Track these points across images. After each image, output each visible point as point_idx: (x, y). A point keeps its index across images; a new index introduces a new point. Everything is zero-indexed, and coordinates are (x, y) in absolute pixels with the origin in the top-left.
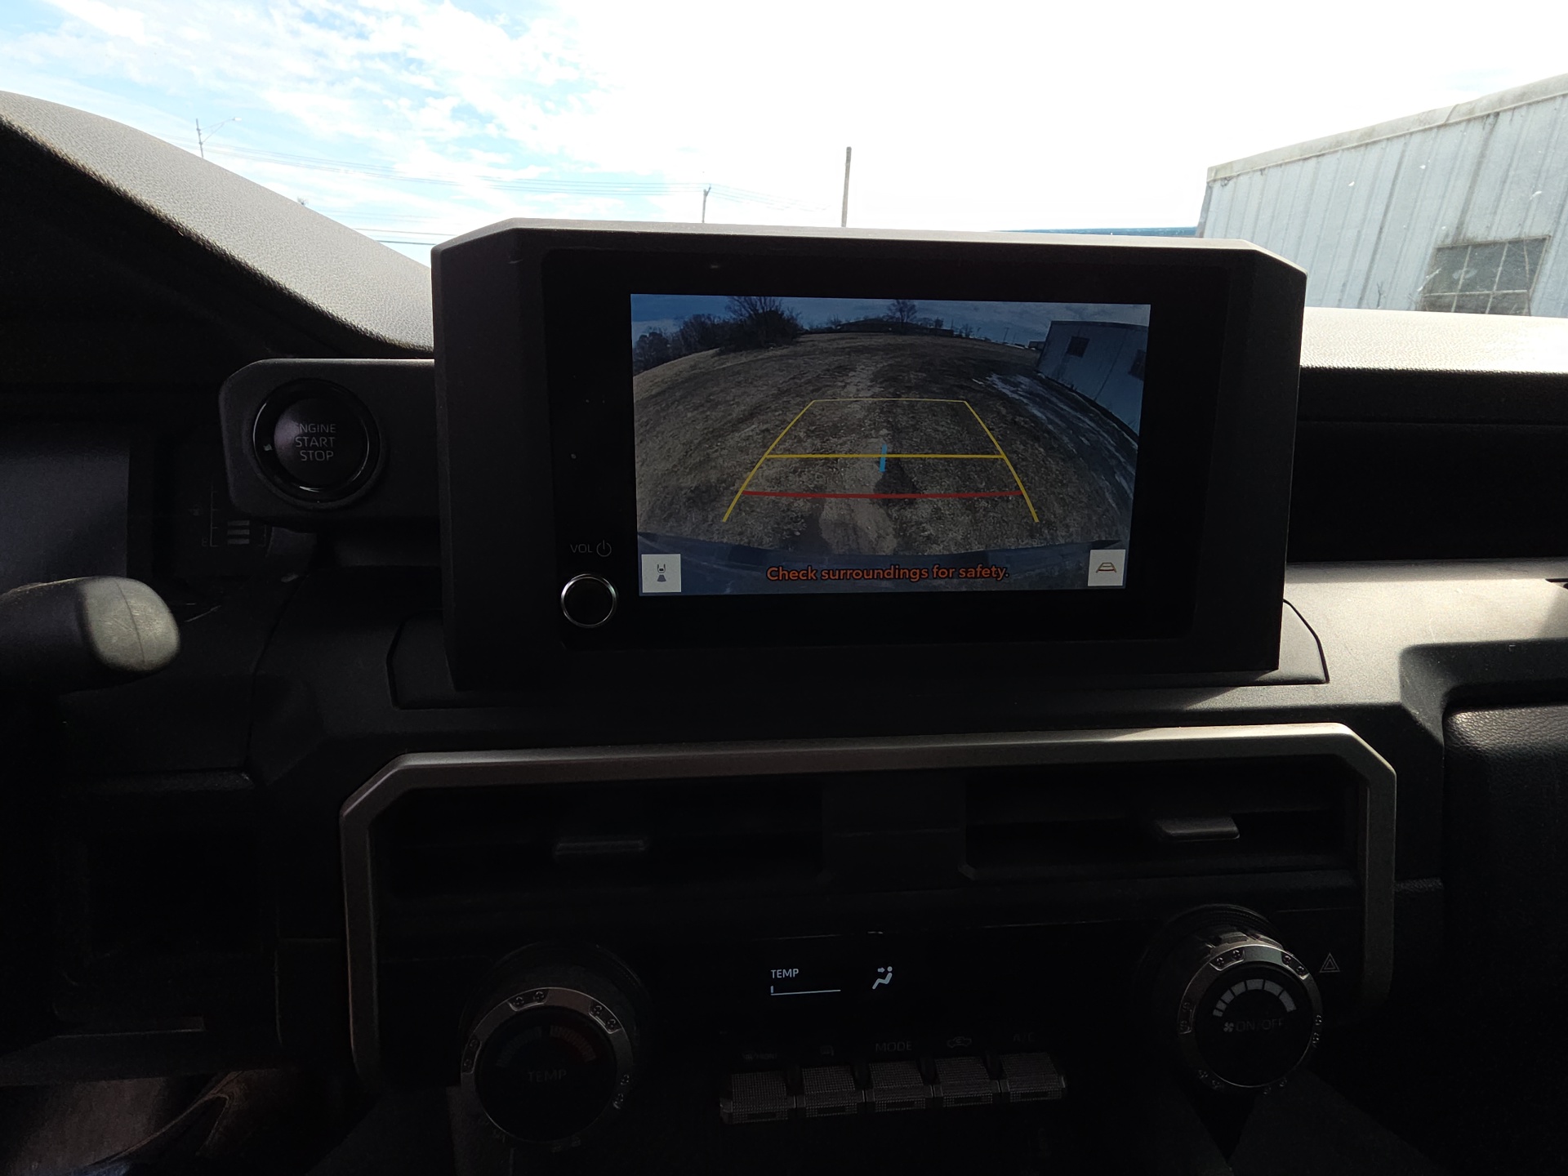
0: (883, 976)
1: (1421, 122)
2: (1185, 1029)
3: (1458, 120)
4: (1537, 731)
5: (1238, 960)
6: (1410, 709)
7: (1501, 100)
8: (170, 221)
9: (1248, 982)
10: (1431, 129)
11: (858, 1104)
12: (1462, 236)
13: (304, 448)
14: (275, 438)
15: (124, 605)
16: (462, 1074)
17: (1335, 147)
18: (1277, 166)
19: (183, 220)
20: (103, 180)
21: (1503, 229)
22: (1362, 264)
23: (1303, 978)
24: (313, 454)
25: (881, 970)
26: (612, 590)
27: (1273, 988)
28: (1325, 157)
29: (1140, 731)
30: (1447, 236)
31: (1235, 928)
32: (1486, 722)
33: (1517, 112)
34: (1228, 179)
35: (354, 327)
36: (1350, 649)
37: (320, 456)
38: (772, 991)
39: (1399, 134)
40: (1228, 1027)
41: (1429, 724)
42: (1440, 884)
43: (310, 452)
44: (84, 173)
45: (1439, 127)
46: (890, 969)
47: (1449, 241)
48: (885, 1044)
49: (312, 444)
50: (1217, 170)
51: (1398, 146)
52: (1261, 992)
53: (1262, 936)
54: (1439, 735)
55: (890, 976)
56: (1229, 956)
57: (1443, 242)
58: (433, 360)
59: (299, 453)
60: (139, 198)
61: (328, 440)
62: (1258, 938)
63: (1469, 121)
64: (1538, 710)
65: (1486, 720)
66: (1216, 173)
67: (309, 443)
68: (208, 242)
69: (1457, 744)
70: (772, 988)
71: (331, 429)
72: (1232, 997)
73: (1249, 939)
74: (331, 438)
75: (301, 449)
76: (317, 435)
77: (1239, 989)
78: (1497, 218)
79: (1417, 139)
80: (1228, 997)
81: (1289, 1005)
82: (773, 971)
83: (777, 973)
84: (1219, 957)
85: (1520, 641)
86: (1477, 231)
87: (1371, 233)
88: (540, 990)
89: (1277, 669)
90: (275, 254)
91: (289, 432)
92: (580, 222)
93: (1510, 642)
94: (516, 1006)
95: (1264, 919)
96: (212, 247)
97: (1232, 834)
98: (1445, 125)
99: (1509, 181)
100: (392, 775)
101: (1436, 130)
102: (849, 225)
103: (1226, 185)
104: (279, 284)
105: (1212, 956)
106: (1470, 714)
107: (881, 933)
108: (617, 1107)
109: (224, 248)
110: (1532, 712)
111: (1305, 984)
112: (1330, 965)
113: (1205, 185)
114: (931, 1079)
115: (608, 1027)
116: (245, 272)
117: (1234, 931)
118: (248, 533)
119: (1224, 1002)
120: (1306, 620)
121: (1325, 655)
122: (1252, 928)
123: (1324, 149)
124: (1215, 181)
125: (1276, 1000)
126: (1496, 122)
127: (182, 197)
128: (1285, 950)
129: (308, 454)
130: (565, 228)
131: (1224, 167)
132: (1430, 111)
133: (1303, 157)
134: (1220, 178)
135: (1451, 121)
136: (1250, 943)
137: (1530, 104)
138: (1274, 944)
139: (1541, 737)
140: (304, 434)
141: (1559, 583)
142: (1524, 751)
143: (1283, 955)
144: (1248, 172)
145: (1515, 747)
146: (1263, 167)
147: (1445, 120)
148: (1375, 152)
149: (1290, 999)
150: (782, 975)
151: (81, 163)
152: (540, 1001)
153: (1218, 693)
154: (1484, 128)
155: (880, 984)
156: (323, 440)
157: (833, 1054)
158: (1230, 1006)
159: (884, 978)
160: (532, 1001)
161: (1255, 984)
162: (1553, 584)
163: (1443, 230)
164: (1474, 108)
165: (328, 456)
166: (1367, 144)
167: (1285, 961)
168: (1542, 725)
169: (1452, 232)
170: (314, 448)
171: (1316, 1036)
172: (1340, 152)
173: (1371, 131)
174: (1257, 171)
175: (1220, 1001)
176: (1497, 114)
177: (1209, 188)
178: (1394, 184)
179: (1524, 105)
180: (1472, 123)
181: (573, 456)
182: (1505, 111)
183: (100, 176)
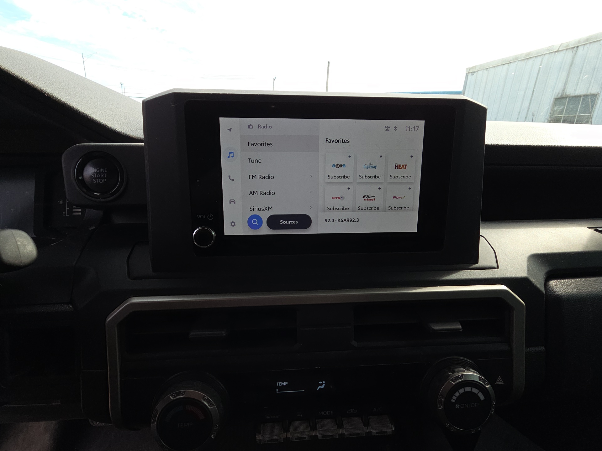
0: (321, 385)
1: (548, 50)
2: (440, 407)
3: (563, 49)
4: (583, 288)
5: (461, 379)
6: (531, 279)
7: (579, 42)
8: (42, 90)
9: (465, 388)
10: (552, 52)
11: (311, 436)
12: (565, 93)
13: (94, 178)
14: (84, 175)
15: (14, 240)
16: (151, 424)
17: (516, 59)
18: (493, 67)
19: (47, 90)
20: (15, 75)
21: (581, 91)
22: (526, 104)
23: (487, 387)
24: (98, 180)
25: (320, 383)
26: (213, 233)
27: (475, 391)
28: (511, 64)
29: (422, 288)
30: (559, 93)
31: (461, 366)
32: (562, 284)
33: (585, 46)
34: (474, 72)
35: (117, 131)
36: (507, 255)
37: (101, 181)
38: (277, 391)
39: (539, 55)
40: (457, 406)
41: (539, 285)
42: (544, 349)
43: (97, 179)
44: (7, 72)
45: (556, 52)
46: (324, 382)
47: (559, 96)
48: (322, 412)
49: (98, 176)
50: (470, 69)
51: (539, 59)
52: (471, 392)
53: (471, 370)
54: (543, 289)
55: (324, 385)
56: (458, 378)
57: (558, 95)
58: (144, 144)
59: (93, 180)
60: (29, 82)
61: (104, 175)
62: (469, 370)
63: (567, 49)
64: (583, 279)
65: (562, 283)
66: (469, 71)
67: (96, 176)
68: (57, 98)
69: (550, 293)
70: (277, 389)
71: (105, 170)
72: (459, 394)
73: (466, 371)
74: (105, 174)
75: (93, 178)
76: (100, 173)
77: (461, 391)
78: (578, 86)
79: (547, 56)
80: (457, 394)
81: (482, 397)
82: (278, 383)
83: (279, 384)
84: (454, 378)
85: (575, 252)
86: (571, 91)
87: (529, 92)
88: (183, 391)
89: (478, 263)
90: (86, 103)
91: (89, 171)
92: (200, 90)
93: (572, 252)
94: (173, 397)
95: (473, 363)
96: (59, 100)
97: (460, 329)
98: (558, 51)
99: (583, 72)
100: (126, 305)
101: (554, 53)
102: (329, 91)
103: (473, 75)
104: (86, 114)
105: (451, 378)
106: (556, 281)
107: (319, 368)
108: (213, 438)
109: (64, 101)
110: (581, 280)
111: (488, 389)
112: (500, 381)
113: (465, 75)
114: (340, 426)
115: (209, 406)
116: (73, 110)
117: (460, 368)
118: (81, 210)
119: (456, 396)
120: (490, 244)
121: (497, 258)
122: (467, 366)
123: (511, 60)
124: (469, 73)
125: (476, 395)
126: (577, 49)
127: (48, 81)
128: (480, 375)
129: (96, 180)
130: (193, 92)
131: (472, 68)
132: (552, 46)
133: (503, 64)
134: (471, 72)
135: (560, 50)
136: (466, 373)
137: (590, 43)
138: (476, 373)
139: (584, 290)
140: (95, 173)
141: (592, 229)
142: (577, 296)
143: (479, 377)
144: (482, 70)
145: (573, 294)
146: (487, 68)
147: (558, 49)
148: (531, 61)
149: (482, 395)
150: (281, 384)
151: (6, 68)
152: (182, 395)
153: (455, 273)
154: (573, 52)
155: (320, 388)
156: (102, 175)
157: (301, 416)
158: (458, 398)
159: (322, 386)
160: (179, 395)
161: (468, 389)
162: (590, 229)
163: (557, 91)
164: (569, 45)
165: (104, 181)
166: (527, 59)
167: (480, 380)
168: (584, 285)
169: (561, 92)
170: (99, 178)
171: (493, 410)
172: (517, 61)
173: (529, 54)
174: (485, 69)
175: (454, 396)
176: (578, 47)
177: (467, 75)
178: (538, 73)
179: (588, 43)
180: (568, 51)
181: (198, 181)
182: (580, 45)
183: (14, 74)
